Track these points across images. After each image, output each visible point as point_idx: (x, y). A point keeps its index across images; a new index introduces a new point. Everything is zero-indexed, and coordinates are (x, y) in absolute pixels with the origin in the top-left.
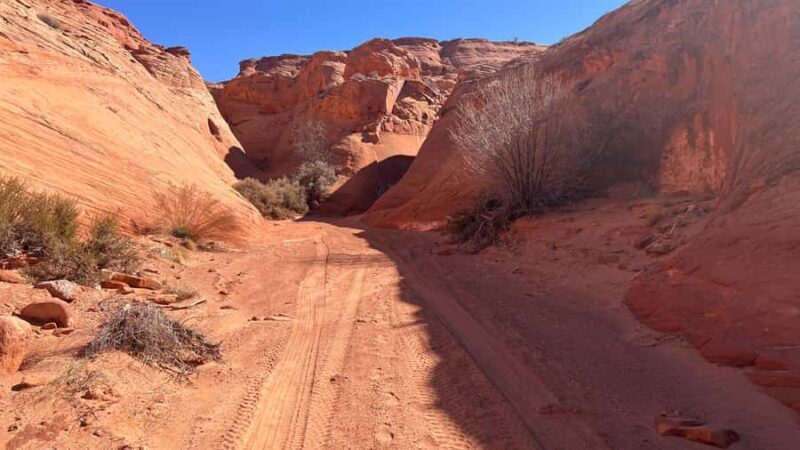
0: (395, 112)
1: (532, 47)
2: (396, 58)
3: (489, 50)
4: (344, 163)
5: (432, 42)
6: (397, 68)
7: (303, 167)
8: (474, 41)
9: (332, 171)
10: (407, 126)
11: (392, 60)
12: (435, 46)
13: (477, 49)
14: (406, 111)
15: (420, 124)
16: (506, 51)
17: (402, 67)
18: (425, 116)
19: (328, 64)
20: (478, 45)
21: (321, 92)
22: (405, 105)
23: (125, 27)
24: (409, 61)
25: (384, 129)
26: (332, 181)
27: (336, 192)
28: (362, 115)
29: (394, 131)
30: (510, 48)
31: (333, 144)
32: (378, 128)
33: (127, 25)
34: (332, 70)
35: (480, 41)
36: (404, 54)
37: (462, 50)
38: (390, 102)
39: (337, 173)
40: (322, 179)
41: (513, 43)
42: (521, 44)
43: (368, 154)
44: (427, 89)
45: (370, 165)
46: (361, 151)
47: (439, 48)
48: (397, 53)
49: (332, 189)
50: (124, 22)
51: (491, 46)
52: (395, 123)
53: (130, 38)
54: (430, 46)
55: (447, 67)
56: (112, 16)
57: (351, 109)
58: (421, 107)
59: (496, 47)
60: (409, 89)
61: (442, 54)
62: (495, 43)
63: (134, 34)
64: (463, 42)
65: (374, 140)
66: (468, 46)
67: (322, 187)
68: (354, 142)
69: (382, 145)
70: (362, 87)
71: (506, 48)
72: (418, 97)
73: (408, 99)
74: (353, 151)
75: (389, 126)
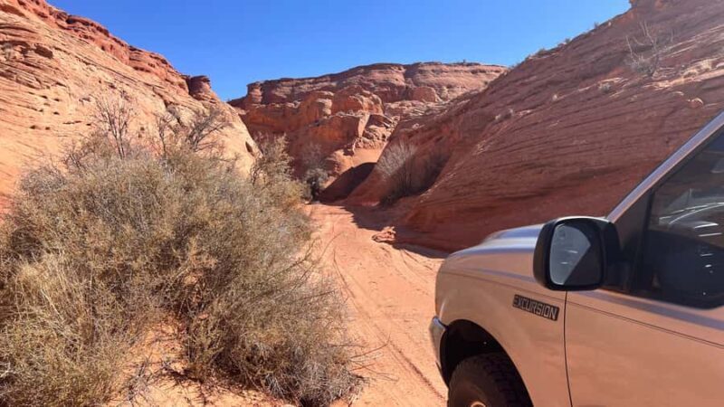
0: (365, 135)
1: (478, 67)
2: (364, 98)
3: (442, 72)
4: (332, 169)
5: (398, 66)
6: (366, 105)
7: (308, 173)
8: (430, 64)
9: (325, 174)
10: (372, 144)
11: (362, 100)
12: (400, 69)
13: (433, 71)
14: (371, 134)
15: (381, 141)
16: (456, 71)
17: (370, 104)
18: (384, 136)
19: (320, 101)
20: (434, 67)
21: (316, 121)
22: (370, 130)
23: (164, 65)
24: (373, 100)
25: (357, 147)
26: (326, 181)
27: (329, 187)
28: (343, 137)
29: (364, 147)
30: (460, 68)
31: (325, 157)
32: (354, 146)
33: (166, 63)
34: (323, 105)
35: (436, 64)
36: (370, 95)
37: (421, 72)
38: (361, 128)
39: (329, 175)
40: (320, 179)
41: (462, 64)
42: (469, 65)
43: (348, 163)
44: (385, 120)
45: (349, 170)
46: (343, 161)
47: (403, 70)
48: (365, 95)
49: (326, 185)
50: (164, 62)
51: (444, 67)
52: (364, 142)
53: (169, 74)
54: (396, 70)
55: (410, 86)
56: (156, 58)
57: (336, 134)
58: (381, 131)
59: (448, 69)
60: (374, 120)
61: (406, 76)
62: (448, 65)
63: (171, 70)
64: (422, 66)
65: (351, 154)
66: (425, 68)
67: (321, 184)
68: (339, 156)
69: (357, 157)
70: (343, 120)
71: (456, 68)
72: (379, 124)
73: (372, 127)
74: (338, 161)
75: (360, 145)
